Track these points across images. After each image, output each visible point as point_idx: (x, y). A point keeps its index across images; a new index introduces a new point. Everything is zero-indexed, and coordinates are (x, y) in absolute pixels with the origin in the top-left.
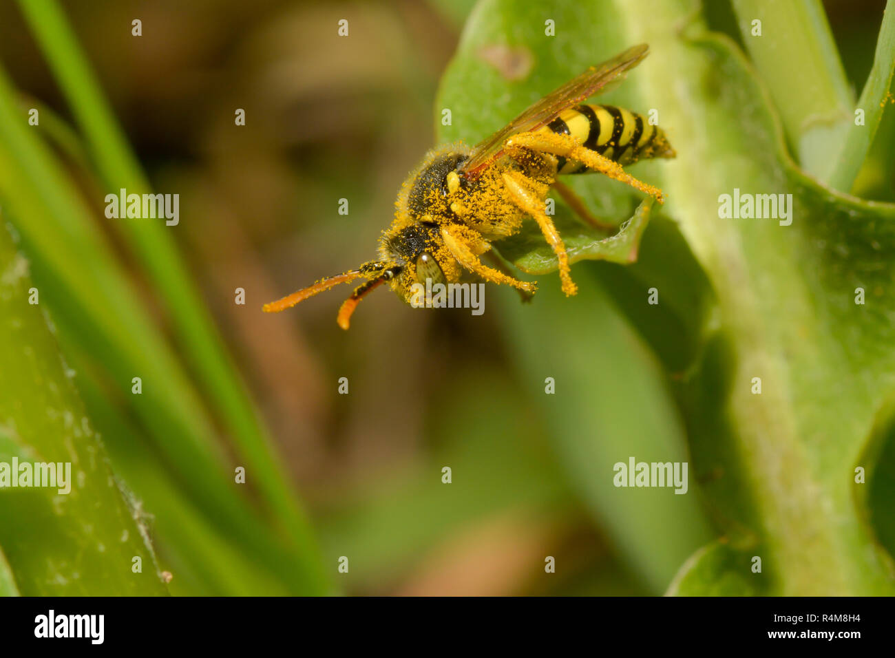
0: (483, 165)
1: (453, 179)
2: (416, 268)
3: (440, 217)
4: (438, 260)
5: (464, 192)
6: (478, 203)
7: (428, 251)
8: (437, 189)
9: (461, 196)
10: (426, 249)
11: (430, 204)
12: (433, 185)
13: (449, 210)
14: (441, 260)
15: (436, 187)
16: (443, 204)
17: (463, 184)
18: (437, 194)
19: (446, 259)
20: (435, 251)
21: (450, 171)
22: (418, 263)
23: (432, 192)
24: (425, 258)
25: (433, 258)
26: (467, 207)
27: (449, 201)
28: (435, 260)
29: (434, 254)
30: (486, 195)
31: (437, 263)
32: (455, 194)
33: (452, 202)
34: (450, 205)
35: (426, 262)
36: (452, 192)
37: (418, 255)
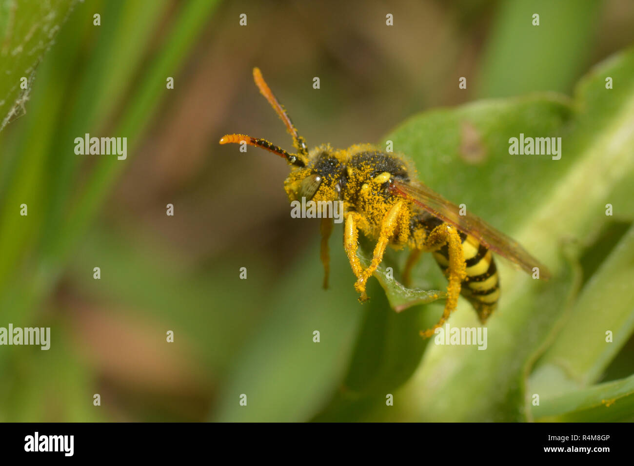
0: (405, 195)
1: (385, 177)
2: (309, 176)
3: (354, 180)
4: (320, 189)
5: (379, 189)
6: (375, 202)
7: (323, 179)
8: (373, 169)
9: (375, 188)
10: (324, 177)
11: (359, 169)
12: (374, 165)
13: (362, 184)
14: (321, 191)
15: (374, 167)
16: (364, 177)
17: (384, 185)
18: (368, 170)
19: (323, 195)
20: (326, 184)
21: (391, 173)
22: (313, 175)
23: (369, 167)
24: (318, 179)
25: (320, 185)
26: (369, 195)
27: (368, 181)
28: (319, 187)
29: (323, 184)
30: (384, 205)
31: (318, 189)
32: (375, 183)
33: (368, 183)
34: (365, 183)
35: (315, 182)
36: (376, 180)
37: (318, 174)
